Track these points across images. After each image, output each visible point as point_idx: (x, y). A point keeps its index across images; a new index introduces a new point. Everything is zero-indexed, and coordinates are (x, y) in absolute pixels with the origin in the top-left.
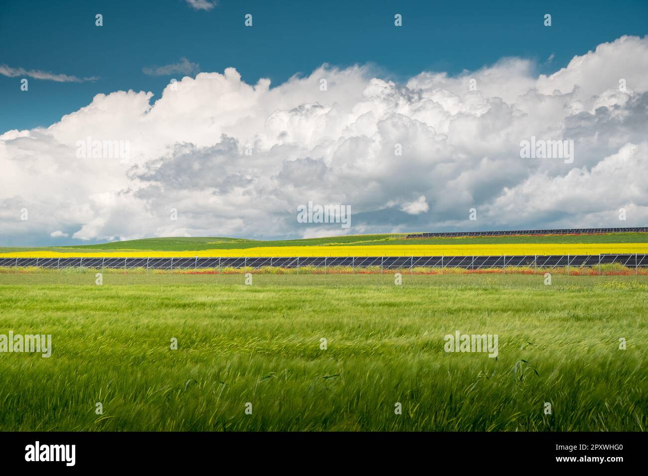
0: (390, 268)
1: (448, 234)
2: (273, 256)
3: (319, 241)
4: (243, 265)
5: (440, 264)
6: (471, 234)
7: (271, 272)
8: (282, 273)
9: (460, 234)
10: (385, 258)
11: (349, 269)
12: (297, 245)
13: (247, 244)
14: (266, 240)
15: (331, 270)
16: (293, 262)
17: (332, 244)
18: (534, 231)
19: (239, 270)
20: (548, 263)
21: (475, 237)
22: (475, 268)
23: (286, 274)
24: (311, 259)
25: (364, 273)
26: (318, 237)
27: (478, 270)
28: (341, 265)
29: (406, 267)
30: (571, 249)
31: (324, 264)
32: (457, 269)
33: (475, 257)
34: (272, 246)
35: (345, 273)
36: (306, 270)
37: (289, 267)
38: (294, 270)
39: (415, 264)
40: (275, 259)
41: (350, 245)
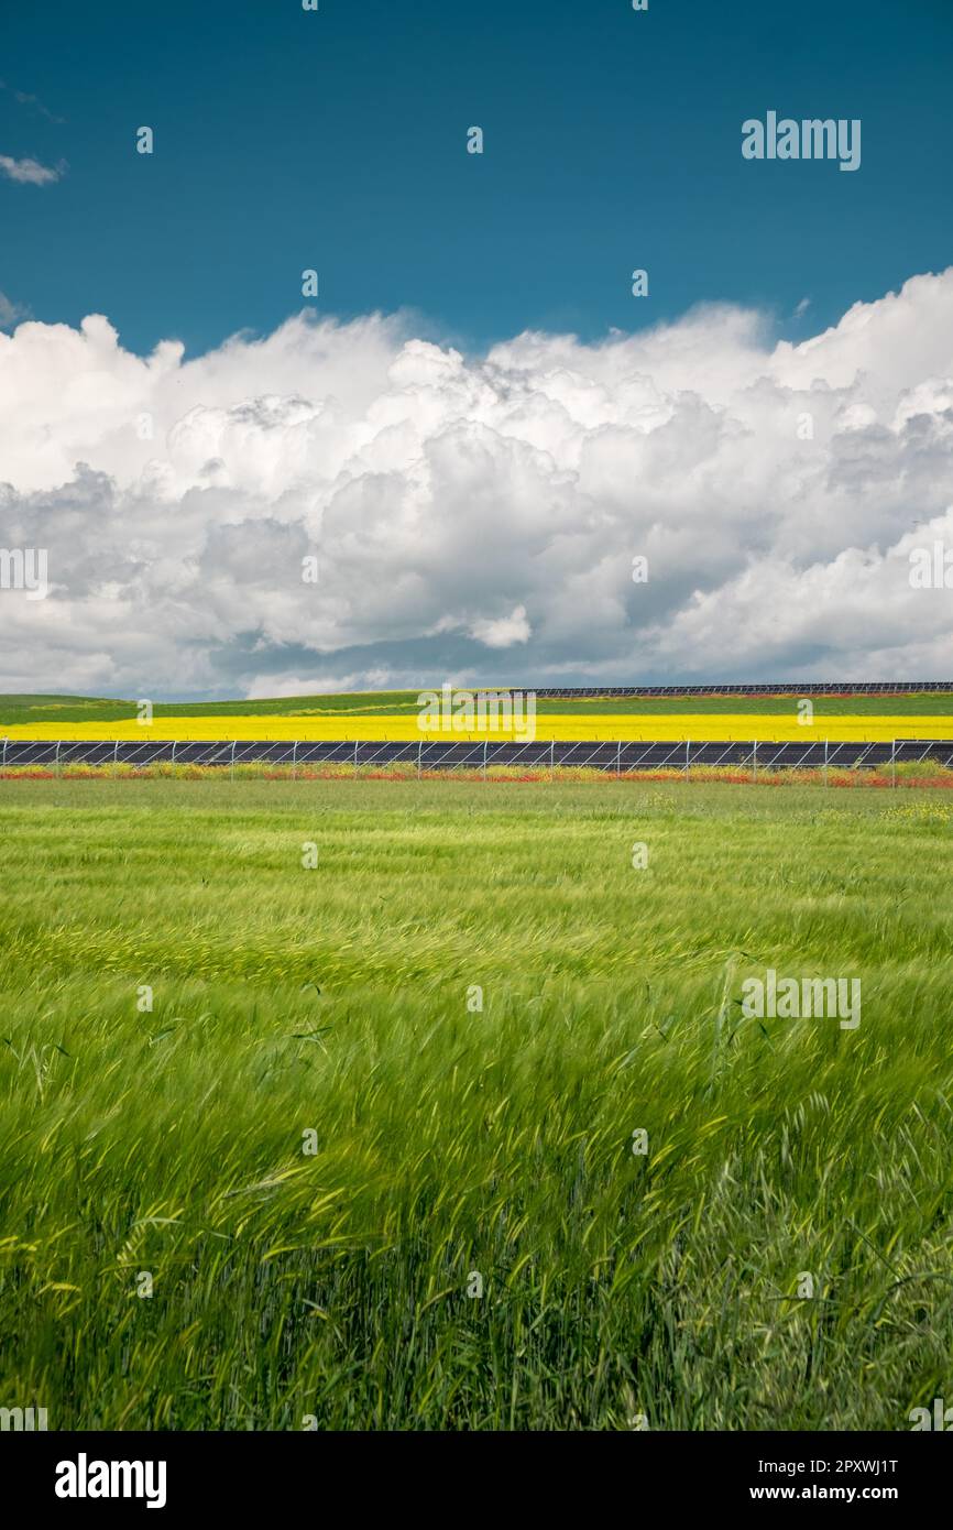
0: (436, 767)
1: (565, 692)
2: (178, 738)
3: (280, 705)
4: (110, 759)
5: (546, 759)
6: (616, 692)
7: (173, 774)
8: (196, 777)
9: (591, 692)
10: (426, 745)
11: (345, 768)
12: (231, 715)
13: (117, 711)
14: (161, 703)
15: (306, 769)
16: (220, 753)
17: (308, 711)
18: (751, 688)
19: (100, 770)
20: (781, 760)
21: (623, 698)
22: (624, 768)
23: (206, 778)
24: (263, 746)
25: (379, 777)
26: (279, 697)
27: (630, 772)
28: (330, 759)
29: (470, 766)
30: (831, 727)
31: (290, 757)
32: (584, 772)
33: (623, 745)
34: (175, 716)
35: (337, 777)
36: (250, 772)
37: (213, 764)
38: (225, 770)
39: (492, 760)
40: (181, 746)
41: (348, 715)
